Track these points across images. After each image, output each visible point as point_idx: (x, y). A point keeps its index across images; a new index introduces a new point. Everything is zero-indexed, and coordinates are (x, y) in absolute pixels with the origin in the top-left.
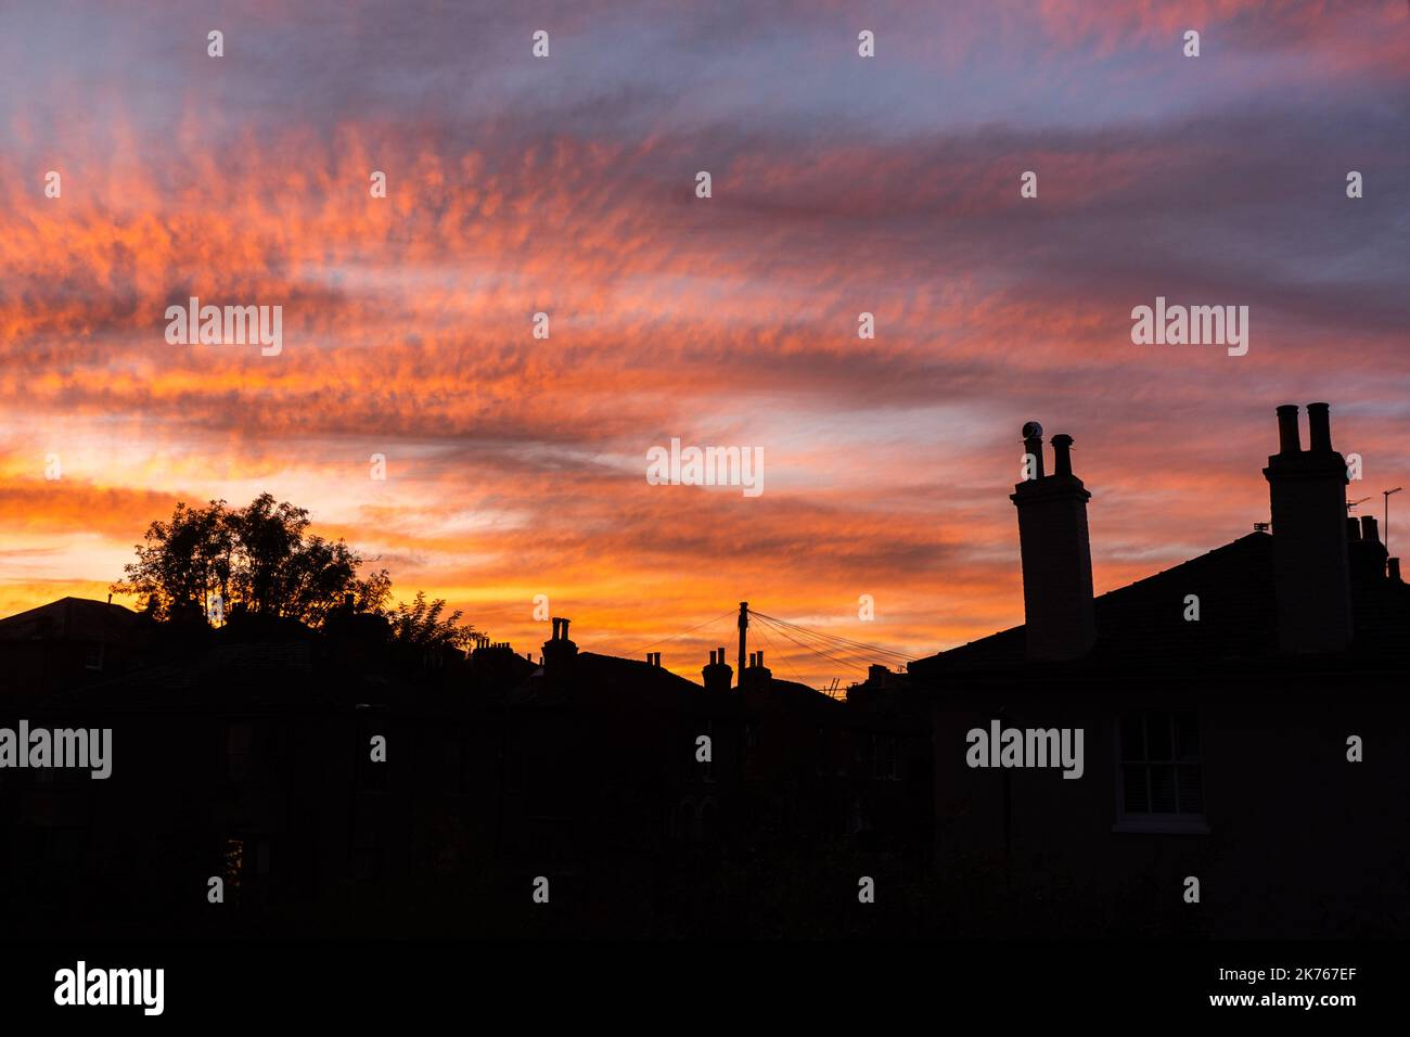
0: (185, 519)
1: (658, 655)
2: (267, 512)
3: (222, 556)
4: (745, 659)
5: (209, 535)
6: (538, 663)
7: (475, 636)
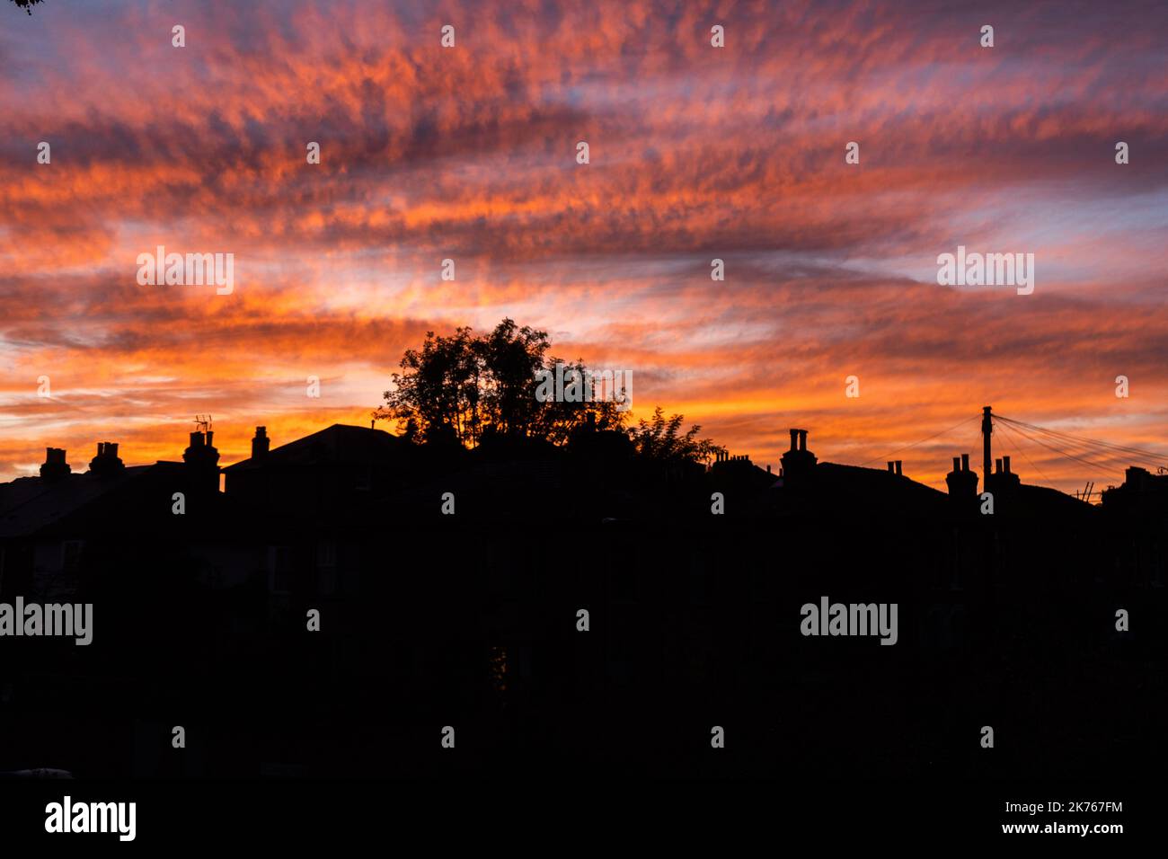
0: (435, 347)
1: (899, 463)
2: (509, 336)
3: (471, 380)
4: (990, 465)
5: (458, 360)
6: (778, 474)
7: (714, 449)
